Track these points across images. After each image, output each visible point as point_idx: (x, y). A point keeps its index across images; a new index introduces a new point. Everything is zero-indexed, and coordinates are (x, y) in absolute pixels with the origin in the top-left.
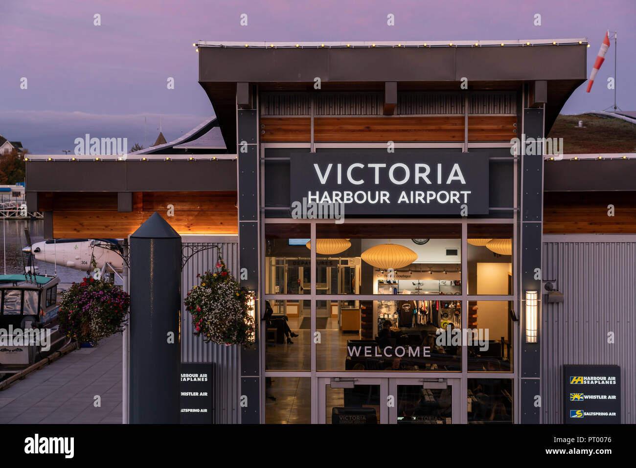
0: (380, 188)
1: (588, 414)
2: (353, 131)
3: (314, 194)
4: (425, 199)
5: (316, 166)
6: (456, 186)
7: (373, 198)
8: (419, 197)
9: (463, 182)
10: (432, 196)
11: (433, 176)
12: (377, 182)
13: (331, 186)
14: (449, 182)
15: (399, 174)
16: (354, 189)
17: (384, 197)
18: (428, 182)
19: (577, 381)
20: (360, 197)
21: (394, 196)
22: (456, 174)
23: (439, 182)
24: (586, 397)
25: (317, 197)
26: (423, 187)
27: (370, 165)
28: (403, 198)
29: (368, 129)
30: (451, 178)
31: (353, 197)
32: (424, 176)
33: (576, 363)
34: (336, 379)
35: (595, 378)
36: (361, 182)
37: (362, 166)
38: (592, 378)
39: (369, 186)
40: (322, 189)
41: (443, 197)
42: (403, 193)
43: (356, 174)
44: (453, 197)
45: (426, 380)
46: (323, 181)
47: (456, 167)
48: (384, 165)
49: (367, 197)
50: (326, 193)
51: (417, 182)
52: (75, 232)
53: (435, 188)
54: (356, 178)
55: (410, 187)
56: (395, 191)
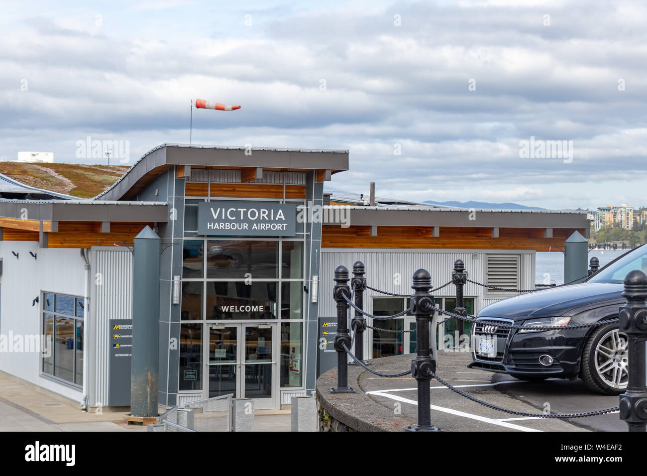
0: (243, 221)
1: (330, 342)
2: (226, 191)
3: (210, 224)
4: (265, 227)
5: (212, 209)
6: (280, 221)
7: (240, 227)
8: (262, 226)
9: (284, 219)
10: (269, 226)
11: (269, 216)
12: (242, 218)
13: (219, 220)
14: (277, 219)
15: (253, 214)
16: (230, 221)
17: (245, 226)
18: (267, 219)
20: (234, 226)
21: (250, 226)
22: (280, 215)
23: (272, 219)
24: (330, 333)
25: (212, 226)
26: (264, 221)
27: (239, 210)
28: (255, 227)
29: (234, 190)
30: (278, 217)
31: (230, 226)
32: (265, 215)
33: (326, 316)
34: (217, 324)
35: (334, 323)
36: (234, 218)
37: (235, 210)
39: (238, 221)
40: (215, 221)
41: (274, 227)
42: (255, 224)
43: (232, 214)
44: (278, 227)
45: (261, 324)
46: (215, 217)
47: (280, 211)
48: (246, 210)
49: (237, 226)
50: (217, 224)
51: (261, 219)
53: (270, 222)
54: (231, 216)
55: (258, 221)
56: (251, 223)
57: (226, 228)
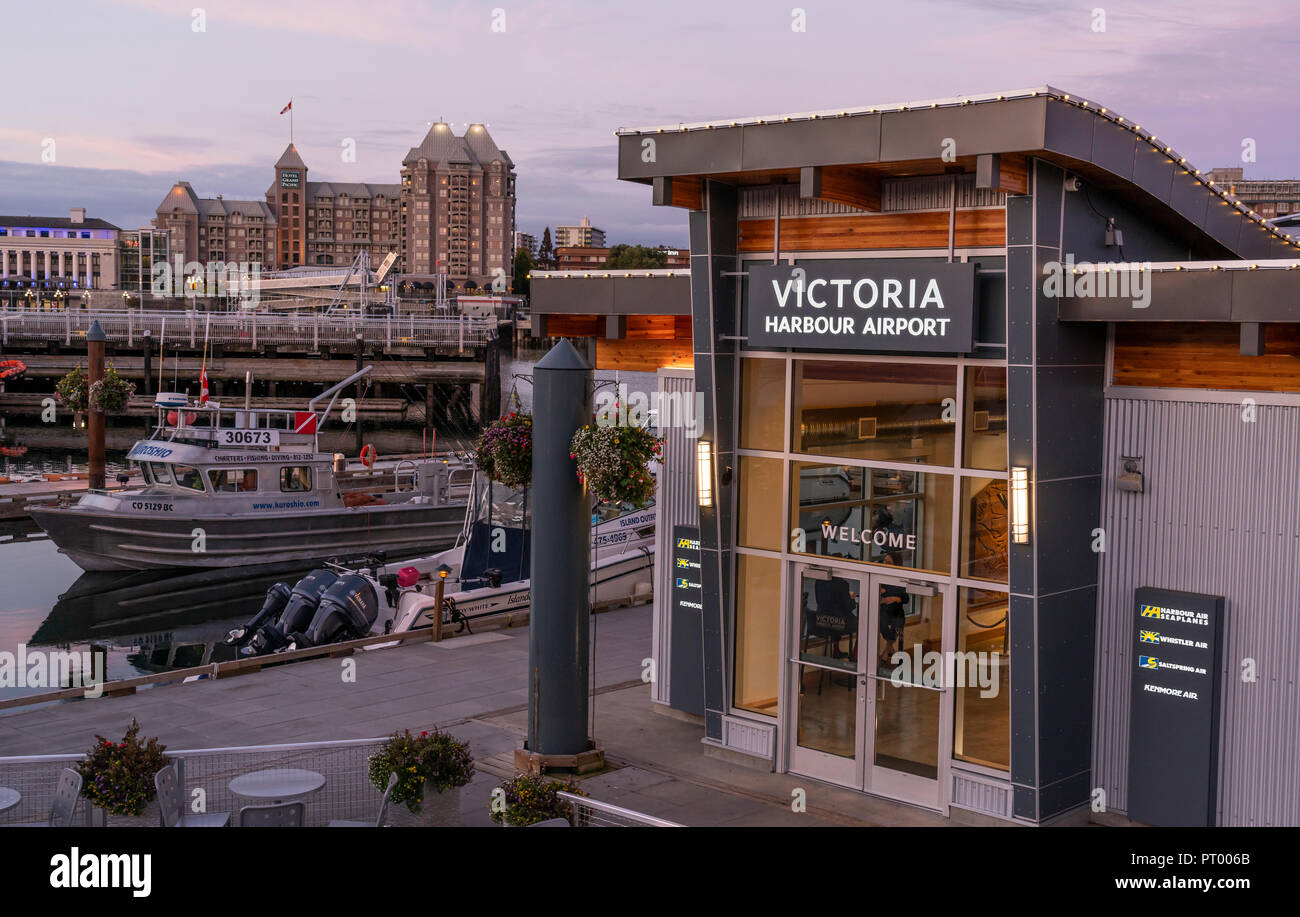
0: (844, 313)
1: (1164, 665)
2: (835, 235)
3: (772, 320)
4: (894, 328)
5: (775, 283)
6: (932, 311)
7: (836, 327)
8: (887, 326)
9: (941, 305)
10: (903, 325)
11: (904, 297)
12: (840, 304)
13: (791, 310)
14: (923, 305)
15: (866, 293)
16: (815, 313)
17: (847, 325)
18: (899, 305)
19: (1152, 613)
20: (822, 324)
21: (859, 326)
22: (932, 295)
23: (912, 305)
24: (1164, 639)
25: (775, 324)
26: (893, 312)
27: (833, 282)
28: (869, 326)
29: (851, 233)
30: (926, 300)
31: (814, 324)
32: (894, 296)
35: (1177, 612)
36: (823, 304)
37: (823, 282)
38: (1173, 611)
39: (832, 311)
40: (780, 313)
41: (916, 326)
42: (870, 321)
43: (819, 294)
44: (927, 327)
46: (782, 302)
47: (933, 284)
48: (849, 282)
49: (829, 324)
50: (785, 320)
51: (886, 305)
52: (615, 363)
53: (907, 313)
54: (818, 300)
55: (878, 312)
56: (860, 317)
57: (806, 331)
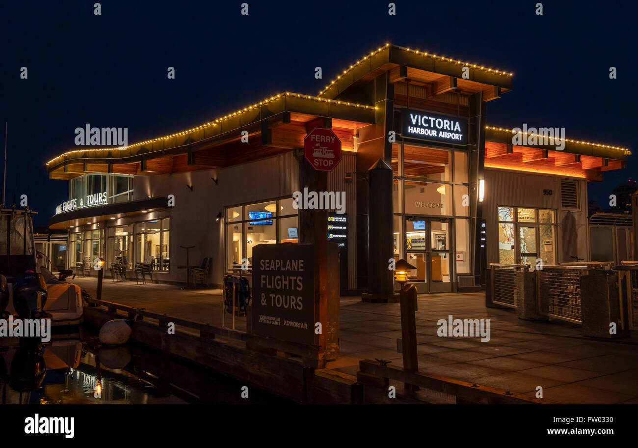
0: (433, 129)
3: (411, 128)
4: (448, 136)
5: (412, 115)
6: (457, 132)
7: (431, 133)
8: (446, 135)
9: (460, 130)
10: (450, 135)
11: (450, 126)
12: (432, 126)
13: (416, 125)
14: (455, 130)
15: (439, 124)
16: (425, 128)
17: (434, 133)
18: (449, 129)
20: (427, 132)
21: (438, 134)
23: (452, 129)
25: (412, 129)
26: (447, 131)
27: (430, 118)
28: (441, 134)
30: (456, 128)
31: (424, 131)
32: (447, 126)
36: (427, 125)
37: (427, 118)
39: (429, 128)
41: (453, 136)
42: (441, 132)
44: (456, 136)
45: (442, 219)
46: (414, 122)
47: (457, 124)
48: (435, 119)
49: (429, 132)
50: (415, 128)
51: (445, 128)
53: (451, 131)
54: (426, 123)
55: (443, 130)
56: (438, 131)
57: (422, 133)
